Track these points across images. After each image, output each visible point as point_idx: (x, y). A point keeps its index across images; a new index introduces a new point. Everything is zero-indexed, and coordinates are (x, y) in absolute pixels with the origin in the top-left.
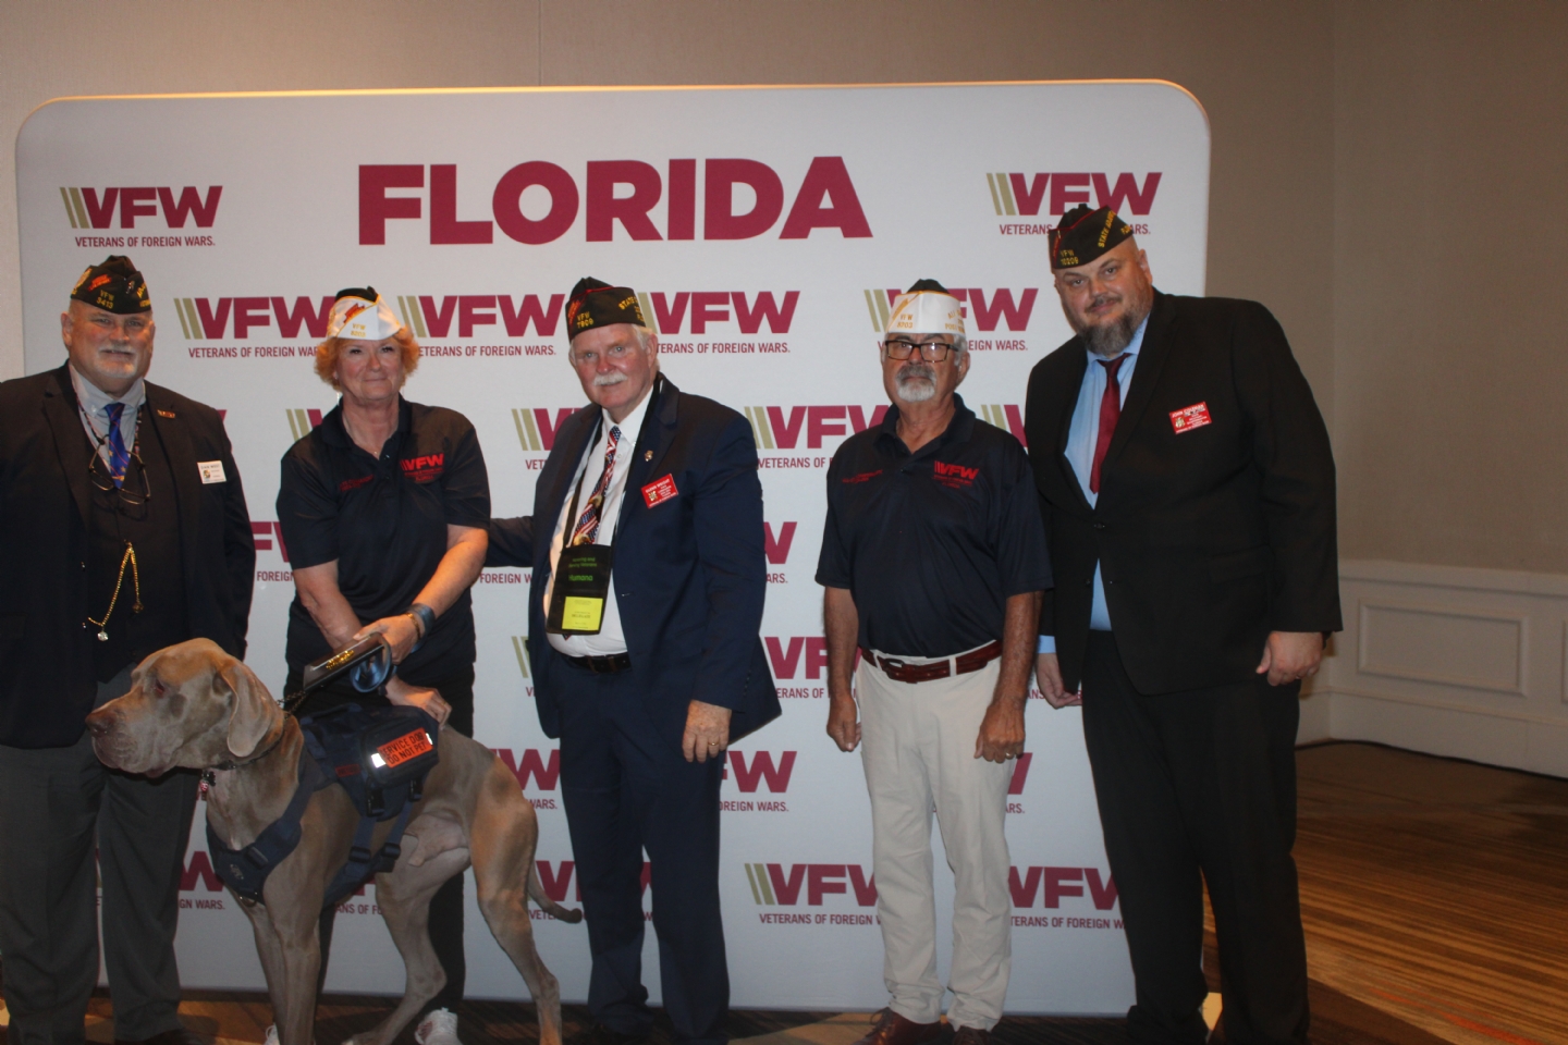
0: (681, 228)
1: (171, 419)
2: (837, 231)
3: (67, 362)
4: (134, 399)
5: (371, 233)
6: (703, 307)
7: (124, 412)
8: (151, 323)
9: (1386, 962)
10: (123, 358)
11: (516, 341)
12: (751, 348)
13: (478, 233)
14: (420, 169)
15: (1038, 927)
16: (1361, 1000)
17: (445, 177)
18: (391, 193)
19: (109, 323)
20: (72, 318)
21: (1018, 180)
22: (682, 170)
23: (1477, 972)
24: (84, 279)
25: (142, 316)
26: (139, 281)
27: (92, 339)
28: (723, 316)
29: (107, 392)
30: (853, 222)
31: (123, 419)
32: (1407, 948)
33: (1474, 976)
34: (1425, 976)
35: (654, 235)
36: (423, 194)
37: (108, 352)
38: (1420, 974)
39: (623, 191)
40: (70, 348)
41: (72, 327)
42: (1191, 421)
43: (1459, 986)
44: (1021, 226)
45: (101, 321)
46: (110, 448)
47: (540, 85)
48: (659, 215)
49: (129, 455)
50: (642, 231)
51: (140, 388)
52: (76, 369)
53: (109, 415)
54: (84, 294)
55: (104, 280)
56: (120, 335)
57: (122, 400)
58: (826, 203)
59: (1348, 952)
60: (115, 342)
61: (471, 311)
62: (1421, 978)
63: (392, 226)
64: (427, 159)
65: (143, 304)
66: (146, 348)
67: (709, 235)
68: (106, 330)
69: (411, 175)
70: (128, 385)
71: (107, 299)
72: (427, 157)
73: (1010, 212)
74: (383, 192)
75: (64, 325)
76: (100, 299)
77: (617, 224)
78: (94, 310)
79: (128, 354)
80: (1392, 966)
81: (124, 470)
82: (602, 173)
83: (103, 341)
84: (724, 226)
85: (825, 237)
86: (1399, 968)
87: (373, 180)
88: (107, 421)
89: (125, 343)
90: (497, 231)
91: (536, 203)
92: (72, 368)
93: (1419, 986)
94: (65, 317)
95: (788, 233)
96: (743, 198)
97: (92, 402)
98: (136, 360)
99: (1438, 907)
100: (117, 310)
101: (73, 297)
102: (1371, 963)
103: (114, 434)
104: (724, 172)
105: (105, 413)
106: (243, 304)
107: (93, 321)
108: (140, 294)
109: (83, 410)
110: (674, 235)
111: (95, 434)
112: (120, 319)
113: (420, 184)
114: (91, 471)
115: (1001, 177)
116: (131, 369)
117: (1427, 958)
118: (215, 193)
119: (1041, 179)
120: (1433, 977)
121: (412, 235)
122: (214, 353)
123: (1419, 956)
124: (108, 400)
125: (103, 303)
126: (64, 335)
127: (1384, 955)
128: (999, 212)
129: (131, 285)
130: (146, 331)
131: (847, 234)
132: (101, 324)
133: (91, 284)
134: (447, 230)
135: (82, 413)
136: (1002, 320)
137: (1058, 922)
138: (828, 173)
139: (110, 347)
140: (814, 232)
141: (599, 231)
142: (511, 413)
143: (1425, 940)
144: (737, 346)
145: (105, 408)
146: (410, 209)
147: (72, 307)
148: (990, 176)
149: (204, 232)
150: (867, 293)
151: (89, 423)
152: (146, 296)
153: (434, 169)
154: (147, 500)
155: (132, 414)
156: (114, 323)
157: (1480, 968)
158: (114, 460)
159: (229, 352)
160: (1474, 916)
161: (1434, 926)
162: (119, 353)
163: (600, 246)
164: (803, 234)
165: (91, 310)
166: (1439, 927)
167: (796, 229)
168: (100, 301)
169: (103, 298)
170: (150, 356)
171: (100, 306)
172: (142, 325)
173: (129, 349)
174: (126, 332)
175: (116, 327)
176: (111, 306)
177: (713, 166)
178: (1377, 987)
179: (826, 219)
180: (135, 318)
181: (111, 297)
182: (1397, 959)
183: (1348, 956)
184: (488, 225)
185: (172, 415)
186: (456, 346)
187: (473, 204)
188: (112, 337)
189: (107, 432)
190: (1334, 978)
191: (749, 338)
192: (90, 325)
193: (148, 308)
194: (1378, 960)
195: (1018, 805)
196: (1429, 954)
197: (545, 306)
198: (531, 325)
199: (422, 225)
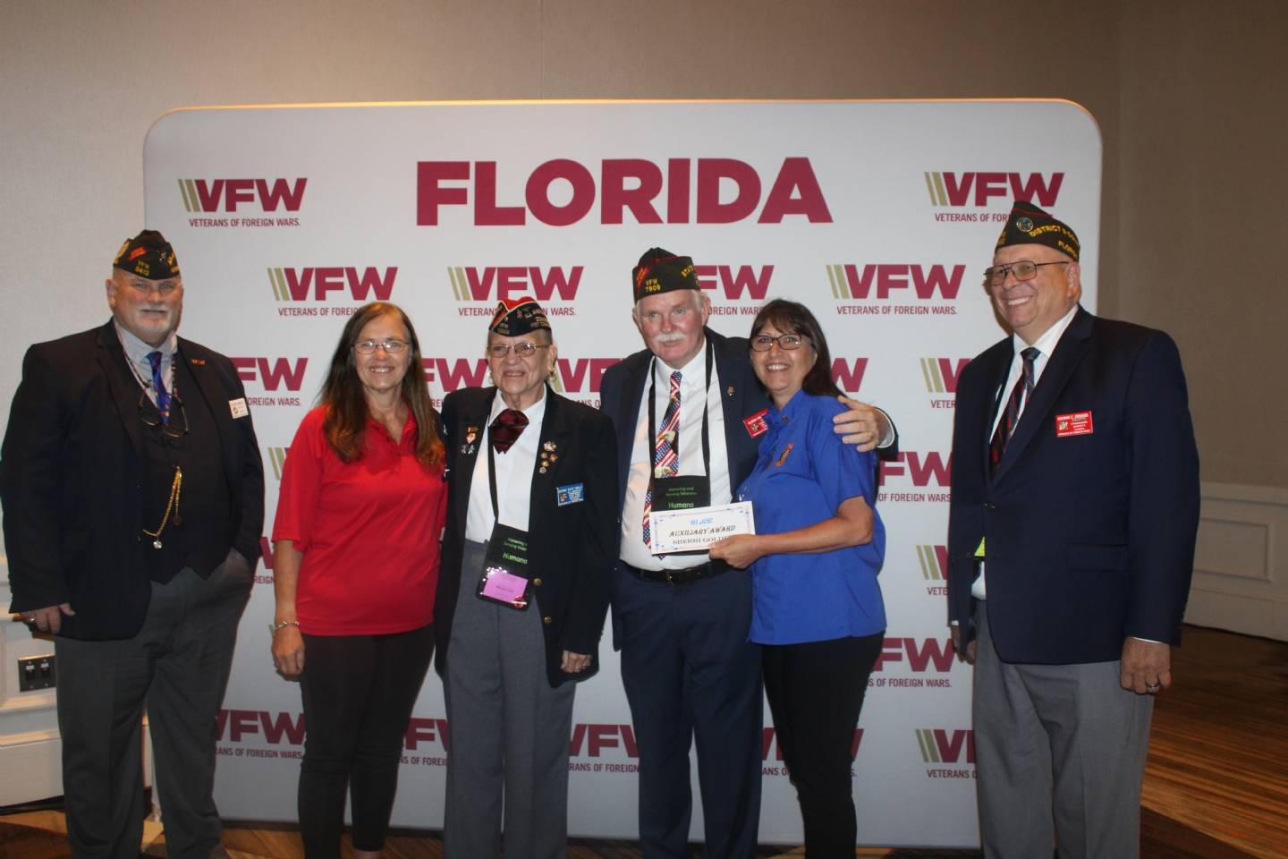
0: (678, 214)
1: (202, 366)
2: (804, 217)
3: (112, 319)
4: (170, 349)
5: (427, 216)
7: (162, 360)
8: (179, 285)
9: (1219, 802)
10: (159, 316)
12: (735, 310)
13: (513, 217)
14: (466, 165)
17: (486, 173)
18: (443, 184)
19: (146, 287)
20: (115, 284)
21: (949, 177)
22: (679, 167)
24: (124, 250)
25: (173, 280)
26: (169, 251)
27: (132, 300)
28: (712, 285)
29: (148, 343)
30: (817, 210)
31: (162, 364)
32: (1233, 790)
34: (1255, 814)
35: (656, 219)
36: (469, 185)
37: (146, 311)
38: (1250, 813)
39: (631, 183)
40: (115, 309)
41: (115, 290)
44: (952, 215)
45: (139, 285)
46: (155, 391)
48: (660, 203)
49: (170, 396)
50: (646, 215)
51: (174, 341)
52: (119, 324)
53: (151, 362)
54: (124, 264)
55: (140, 252)
56: (156, 297)
57: (160, 350)
58: (796, 194)
59: (1189, 793)
60: (152, 302)
61: (507, 280)
63: (444, 210)
64: (473, 157)
65: (173, 270)
66: (177, 306)
67: (701, 219)
68: (143, 295)
69: (459, 170)
70: (164, 337)
71: (144, 268)
73: (943, 203)
74: (436, 183)
75: (108, 288)
76: (138, 268)
77: (627, 211)
78: (133, 276)
79: (162, 312)
80: (1224, 804)
81: (167, 407)
82: (615, 170)
83: (142, 302)
84: (713, 212)
85: (795, 223)
86: (1231, 806)
87: (429, 173)
88: (149, 367)
89: (160, 303)
90: (529, 215)
91: (560, 193)
92: (117, 324)
93: (1254, 824)
94: (109, 282)
95: (763, 219)
96: (728, 191)
97: (136, 351)
98: (169, 316)
100: (153, 276)
101: (115, 265)
102: (1210, 803)
103: (157, 377)
104: (713, 170)
105: (148, 360)
106: (323, 273)
107: (133, 286)
108: (170, 262)
109: (129, 359)
110: (672, 219)
111: (141, 379)
112: (155, 284)
113: (466, 177)
114: (141, 409)
115: (936, 175)
116: (165, 324)
117: (1252, 798)
118: (301, 184)
119: (968, 177)
121: (458, 217)
122: (299, 312)
123: (1244, 796)
124: (149, 350)
125: (141, 271)
126: (109, 296)
128: (934, 203)
129: (163, 255)
130: (176, 292)
131: (813, 219)
132: (139, 288)
133: (130, 255)
134: (489, 213)
135: (129, 362)
136: (937, 290)
138: (797, 171)
139: (148, 307)
140: (786, 217)
141: (611, 216)
144: (722, 309)
145: (148, 356)
146: (458, 197)
147: (114, 274)
148: (927, 175)
149: (292, 214)
150: (829, 268)
151: (135, 370)
152: (175, 263)
153: (479, 165)
154: (185, 434)
155: (168, 361)
156: (150, 287)
158: (158, 399)
159: (310, 312)
162: (155, 312)
163: (612, 228)
164: (777, 219)
165: (130, 277)
167: (771, 216)
168: (138, 269)
169: (140, 267)
170: (180, 312)
171: (138, 274)
172: (173, 287)
173: (163, 308)
174: (161, 294)
175: (152, 291)
176: (147, 273)
177: (704, 164)
178: (1219, 823)
179: (795, 208)
180: (169, 283)
181: (147, 266)
182: (1230, 799)
184: (522, 210)
185: (203, 363)
187: (510, 193)
188: (149, 299)
189: (151, 378)
190: (1183, 816)
191: (733, 303)
192: (130, 289)
193: (177, 273)
194: (1215, 801)
195: (946, 680)
196: (1250, 794)
197: (567, 276)
198: (556, 291)
199: (469, 209)
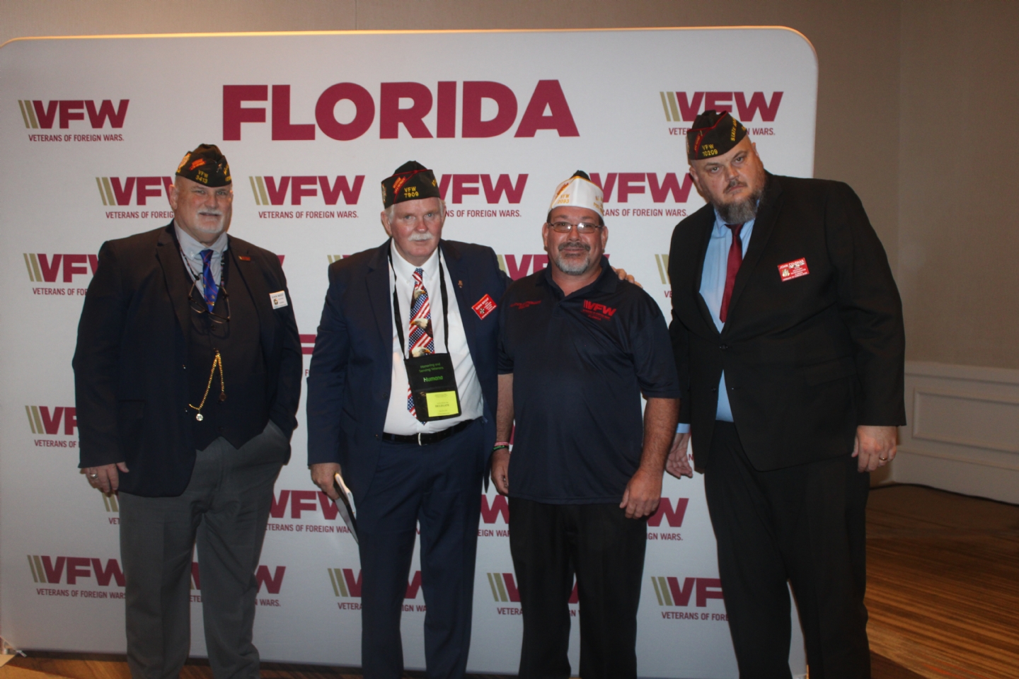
0: (446, 130)
1: (248, 262)
2: (555, 132)
3: (173, 222)
4: (220, 247)
5: (231, 132)
6: (462, 185)
7: (213, 256)
8: (230, 192)
9: (935, 645)
10: (213, 219)
11: (331, 208)
13: (305, 133)
14: (265, 88)
15: (691, 620)
16: (917, 672)
17: (282, 94)
18: (245, 104)
20: (177, 190)
21: (682, 97)
22: (447, 89)
23: (999, 653)
24: (185, 161)
25: (226, 187)
26: (225, 163)
27: (192, 205)
28: (475, 191)
29: (201, 242)
30: (566, 126)
31: (212, 261)
32: (949, 634)
33: (997, 656)
34: (962, 655)
35: (427, 135)
36: (267, 105)
37: (203, 214)
38: (958, 654)
39: (406, 103)
40: (175, 212)
41: (177, 195)
42: (794, 272)
43: (987, 663)
45: (199, 192)
46: (204, 283)
47: (356, 29)
48: (430, 121)
49: (218, 288)
50: (419, 131)
51: (223, 239)
52: (180, 226)
53: (203, 259)
54: (186, 173)
55: (200, 162)
56: (212, 202)
57: (212, 248)
58: (547, 112)
59: (908, 637)
60: (209, 207)
61: (299, 187)
62: (960, 657)
63: (246, 128)
64: (270, 81)
66: (228, 210)
67: (465, 134)
68: (201, 198)
69: (257, 92)
70: (216, 238)
71: (203, 176)
72: (270, 80)
73: (675, 119)
74: (239, 104)
76: (198, 176)
77: (402, 128)
78: (194, 184)
79: (216, 216)
80: (939, 647)
81: (213, 297)
82: (391, 91)
83: (200, 206)
84: (475, 128)
85: (547, 137)
86: (943, 649)
87: (233, 95)
88: (201, 262)
89: (216, 208)
90: (318, 131)
91: (345, 112)
92: (177, 226)
93: (958, 663)
95: (519, 134)
96: (489, 109)
97: (191, 249)
98: (222, 220)
99: (970, 604)
100: (211, 184)
101: (177, 174)
102: (924, 645)
103: (206, 271)
104: (476, 91)
105: (200, 257)
106: (143, 181)
107: (193, 192)
108: (225, 172)
109: (184, 255)
110: (441, 134)
111: (192, 272)
112: (209, 190)
113: (265, 98)
114: (189, 298)
115: (671, 94)
116: (218, 226)
117: (963, 641)
118: (123, 105)
119: (698, 96)
120: (967, 656)
121: (256, 134)
123: (957, 640)
124: (202, 247)
125: (200, 179)
127: (933, 639)
128: (668, 119)
129: (220, 166)
131: (562, 134)
132: (198, 194)
133: (191, 165)
134: (284, 130)
135: (183, 258)
136: (669, 195)
137: (705, 616)
138: (549, 92)
139: (205, 211)
140: (539, 132)
141: (388, 132)
142: (327, 257)
143: (964, 629)
145: (200, 253)
146: (258, 116)
147: (176, 181)
148: (662, 94)
149: (117, 131)
151: (188, 264)
152: (228, 174)
153: (275, 88)
154: (228, 320)
155: (218, 258)
156: (208, 193)
157: (1001, 650)
158: (207, 290)
159: (133, 215)
160: (996, 611)
161: (969, 619)
162: (211, 215)
163: (389, 142)
164: (531, 134)
165: (190, 184)
166: (971, 619)
167: (526, 130)
168: (198, 178)
169: (200, 176)
170: (230, 217)
171: (197, 181)
172: (227, 194)
173: (217, 211)
174: (216, 200)
175: (209, 196)
176: (206, 182)
177: (468, 86)
178: (929, 663)
179: (547, 124)
180: (223, 190)
181: (206, 175)
182: (942, 642)
183: (908, 640)
184: (312, 127)
185: (248, 259)
186: (289, 211)
187: (302, 112)
188: (207, 204)
189: (201, 271)
190: (898, 656)
191: (493, 207)
192: (190, 195)
194: (928, 643)
195: (678, 535)
196: (965, 639)
197: (351, 184)
198: (341, 197)
199: (267, 127)
